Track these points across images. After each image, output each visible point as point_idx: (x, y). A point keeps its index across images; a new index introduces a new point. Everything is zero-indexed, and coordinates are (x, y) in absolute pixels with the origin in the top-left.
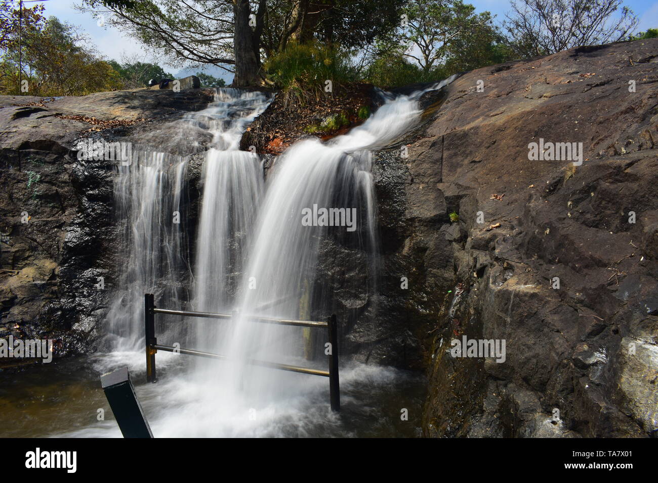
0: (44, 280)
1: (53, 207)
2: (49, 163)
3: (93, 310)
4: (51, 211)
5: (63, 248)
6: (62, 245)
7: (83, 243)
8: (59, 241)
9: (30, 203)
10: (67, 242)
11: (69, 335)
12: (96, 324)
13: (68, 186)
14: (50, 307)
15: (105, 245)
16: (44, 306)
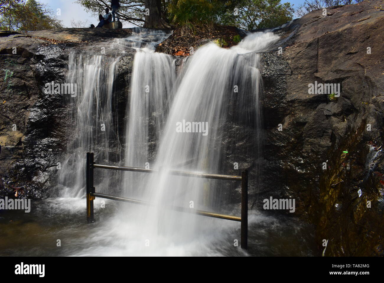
0: (13, 145)
1: (22, 95)
2: (20, 64)
3: (48, 166)
4: (20, 97)
5: (28, 123)
6: (27, 121)
7: (42, 119)
8: (25, 118)
9: (5, 91)
10: (31, 119)
11: (30, 185)
12: (50, 178)
13: (33, 80)
14: (17, 164)
15: (58, 121)
16: (12, 164)
